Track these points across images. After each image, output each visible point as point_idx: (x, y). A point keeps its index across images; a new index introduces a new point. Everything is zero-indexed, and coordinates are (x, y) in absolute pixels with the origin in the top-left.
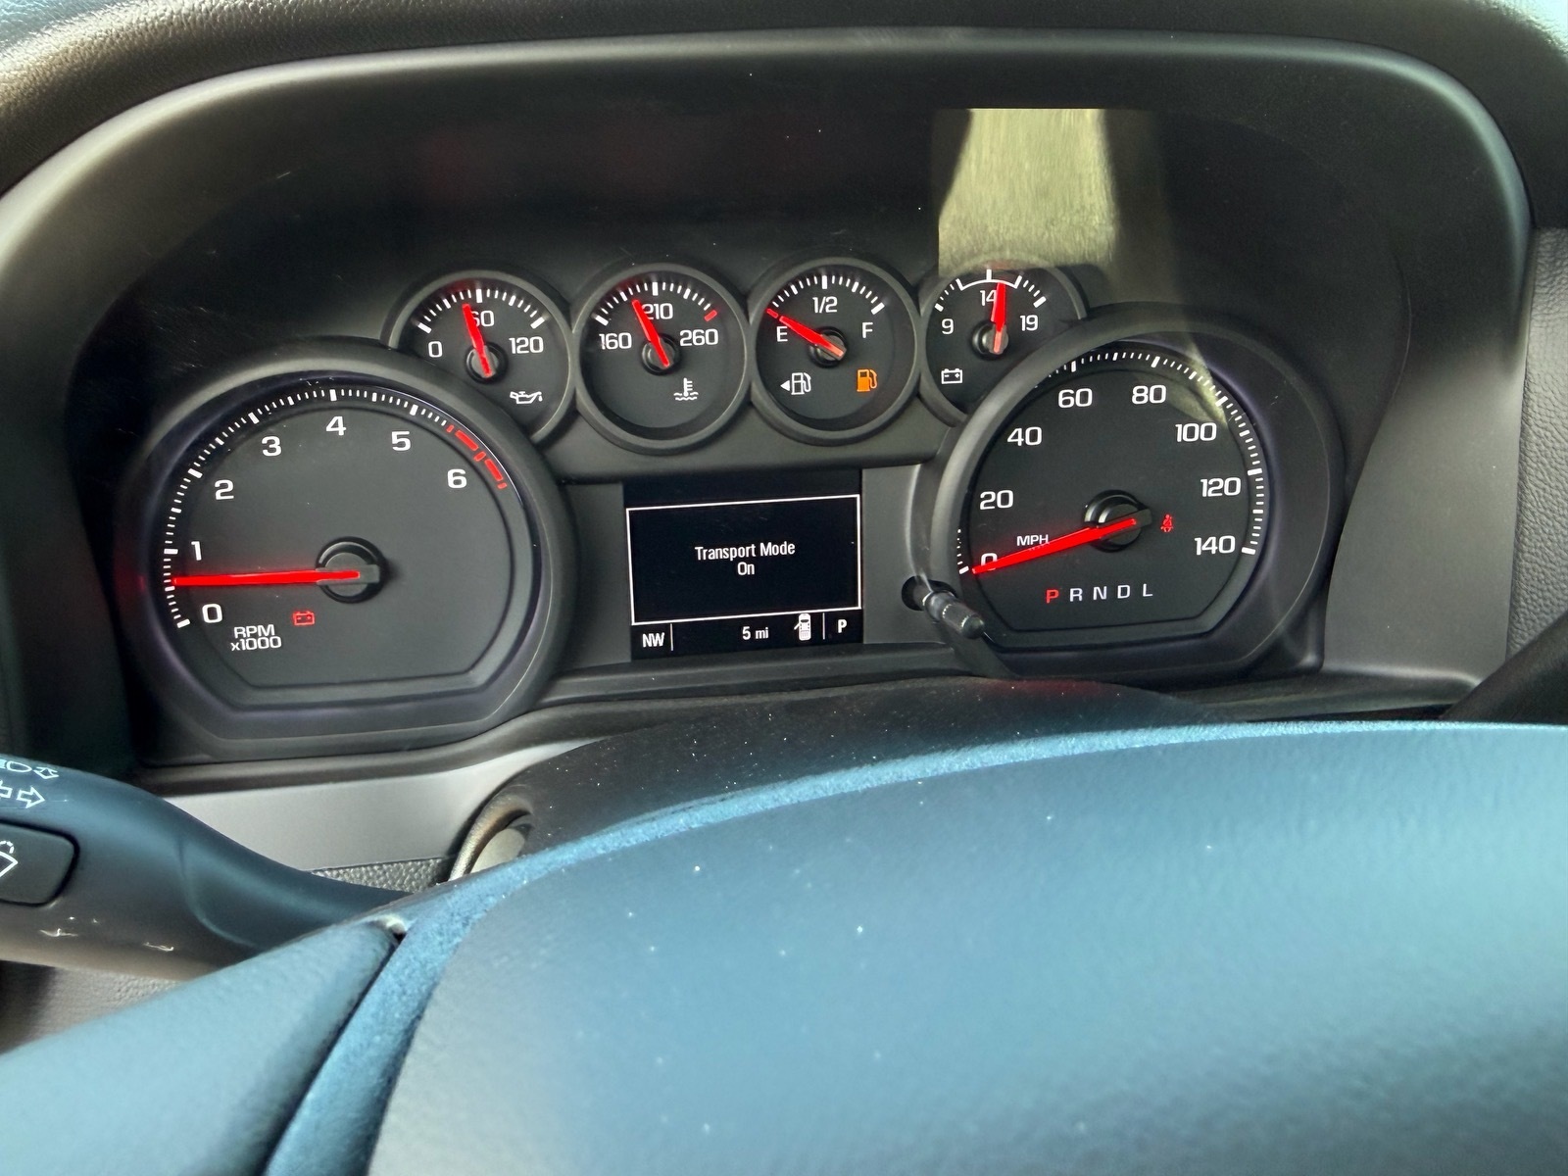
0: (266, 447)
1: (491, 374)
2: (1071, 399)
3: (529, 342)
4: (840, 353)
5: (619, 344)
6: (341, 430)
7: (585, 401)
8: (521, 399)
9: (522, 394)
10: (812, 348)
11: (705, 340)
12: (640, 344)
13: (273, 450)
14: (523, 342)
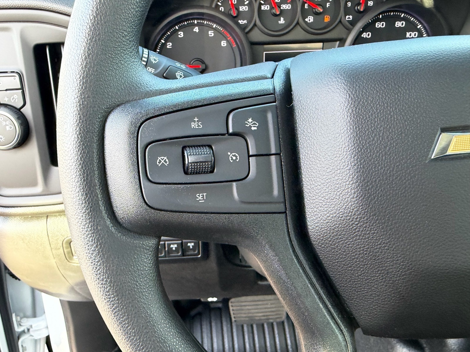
0: (179, 35)
1: (235, 15)
2: (379, 25)
3: (244, 8)
4: (321, 11)
5: (266, 8)
6: (197, 31)
7: (258, 23)
8: (242, 22)
9: (242, 21)
10: (314, 10)
11: (287, 8)
12: (272, 8)
13: (181, 36)
14: (243, 8)
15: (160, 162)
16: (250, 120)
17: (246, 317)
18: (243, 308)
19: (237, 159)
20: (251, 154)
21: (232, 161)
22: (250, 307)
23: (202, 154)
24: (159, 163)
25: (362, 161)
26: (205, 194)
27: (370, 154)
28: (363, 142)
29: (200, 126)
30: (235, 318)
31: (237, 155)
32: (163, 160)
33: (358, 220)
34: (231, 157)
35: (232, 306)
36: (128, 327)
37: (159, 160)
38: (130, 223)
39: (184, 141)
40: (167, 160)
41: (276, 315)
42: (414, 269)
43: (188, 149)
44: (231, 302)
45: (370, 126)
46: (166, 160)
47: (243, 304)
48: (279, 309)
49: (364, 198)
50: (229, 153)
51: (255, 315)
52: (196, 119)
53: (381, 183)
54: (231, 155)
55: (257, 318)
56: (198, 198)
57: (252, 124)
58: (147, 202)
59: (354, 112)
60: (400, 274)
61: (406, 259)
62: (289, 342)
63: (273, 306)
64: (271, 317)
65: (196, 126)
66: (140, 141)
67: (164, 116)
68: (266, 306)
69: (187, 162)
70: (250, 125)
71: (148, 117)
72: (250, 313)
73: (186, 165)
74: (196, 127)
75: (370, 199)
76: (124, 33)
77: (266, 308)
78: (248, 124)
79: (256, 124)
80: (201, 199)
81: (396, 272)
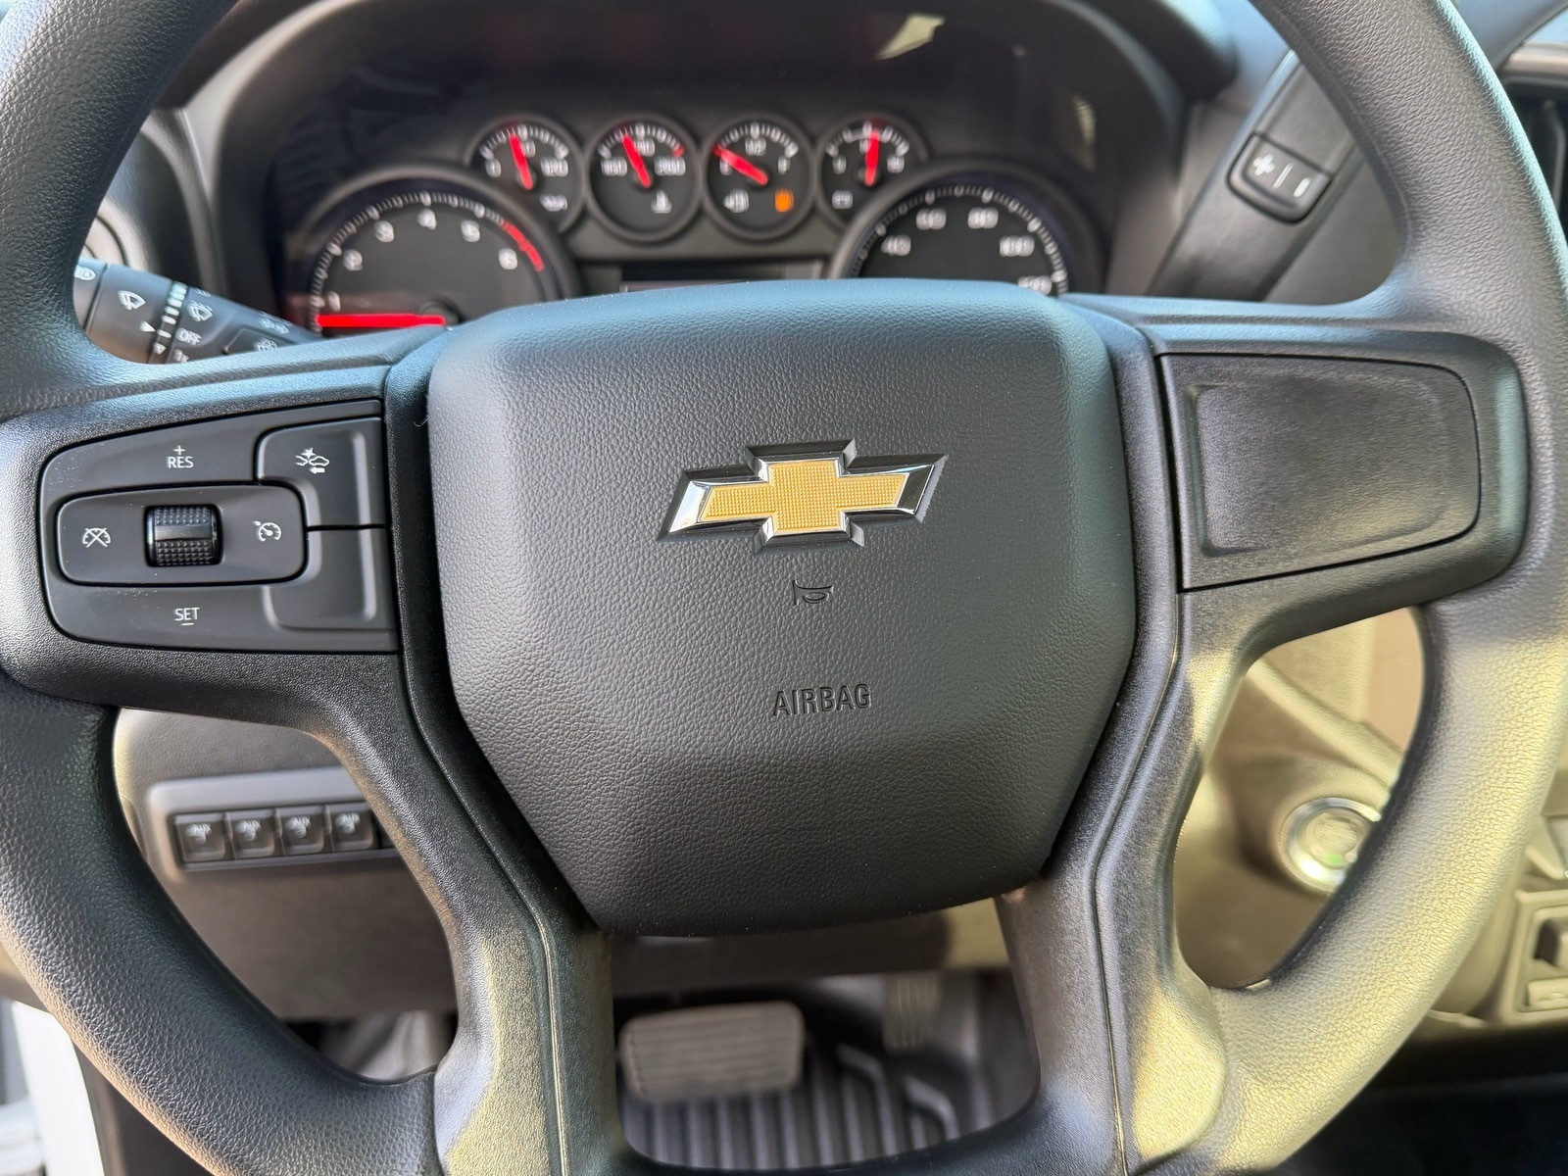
1: (531, 186)
4: (764, 181)
6: (432, 223)
8: (551, 205)
9: (552, 201)
10: (748, 177)
11: (676, 169)
12: (632, 170)
14: (553, 166)
15: (90, 538)
16: (309, 453)
19: (275, 535)
20: (309, 523)
21: (263, 540)
23: (187, 523)
24: (88, 540)
25: (533, 539)
26: (195, 609)
27: (548, 524)
28: (535, 501)
29: (188, 464)
31: (276, 526)
32: (96, 534)
33: (533, 660)
34: (262, 532)
36: (13, 895)
37: (89, 535)
38: (25, 669)
39: (148, 495)
40: (107, 536)
42: (646, 761)
43: (158, 512)
45: (548, 467)
46: (103, 534)
49: (538, 615)
50: (258, 523)
52: (179, 450)
53: (571, 583)
54: (262, 528)
56: (178, 617)
57: (312, 461)
58: (58, 622)
59: (518, 437)
60: (624, 774)
61: (628, 739)
65: (178, 462)
66: (45, 491)
67: (102, 444)
69: (151, 541)
70: (308, 464)
71: (66, 443)
73: (151, 548)
74: (180, 467)
75: (551, 614)
76: (18, 270)
78: (302, 461)
79: (323, 462)
80: (186, 619)
81: (615, 771)
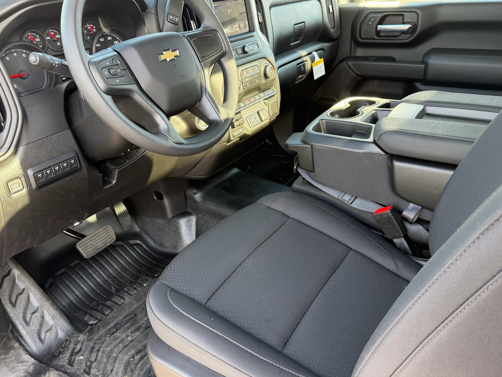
3: (38, 39)
6: (16, 55)
17: (92, 250)
18: (87, 245)
22: (91, 243)
30: (85, 254)
35: (80, 248)
41: (110, 238)
44: (78, 246)
47: (86, 243)
48: (109, 234)
51: (97, 245)
55: (99, 247)
62: (123, 263)
63: (105, 234)
64: (107, 242)
68: (101, 237)
72: (94, 246)
77: (101, 238)
